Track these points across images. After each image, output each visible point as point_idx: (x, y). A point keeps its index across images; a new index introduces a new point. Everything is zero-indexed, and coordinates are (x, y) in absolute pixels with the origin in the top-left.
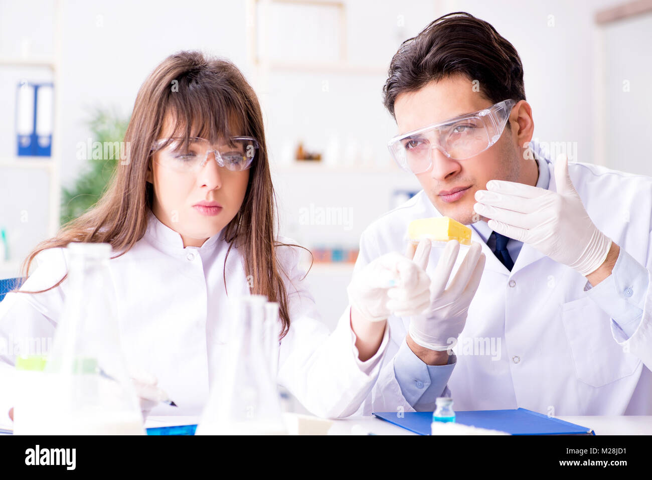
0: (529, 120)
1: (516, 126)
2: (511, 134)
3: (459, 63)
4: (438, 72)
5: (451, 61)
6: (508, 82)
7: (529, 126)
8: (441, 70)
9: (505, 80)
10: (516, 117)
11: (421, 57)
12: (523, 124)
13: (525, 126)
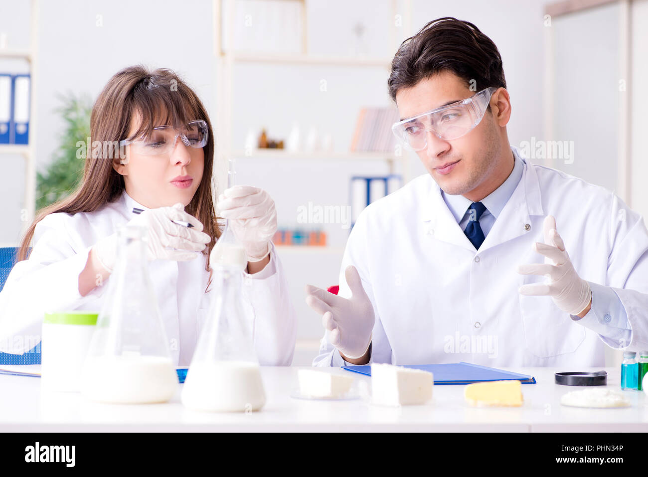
0: (507, 104)
1: (496, 110)
2: (492, 117)
3: (446, 63)
4: (429, 70)
5: (439, 61)
6: (488, 75)
7: (507, 109)
8: (432, 68)
9: (485, 73)
10: (496, 102)
11: (415, 58)
12: (502, 107)
13: (504, 109)
